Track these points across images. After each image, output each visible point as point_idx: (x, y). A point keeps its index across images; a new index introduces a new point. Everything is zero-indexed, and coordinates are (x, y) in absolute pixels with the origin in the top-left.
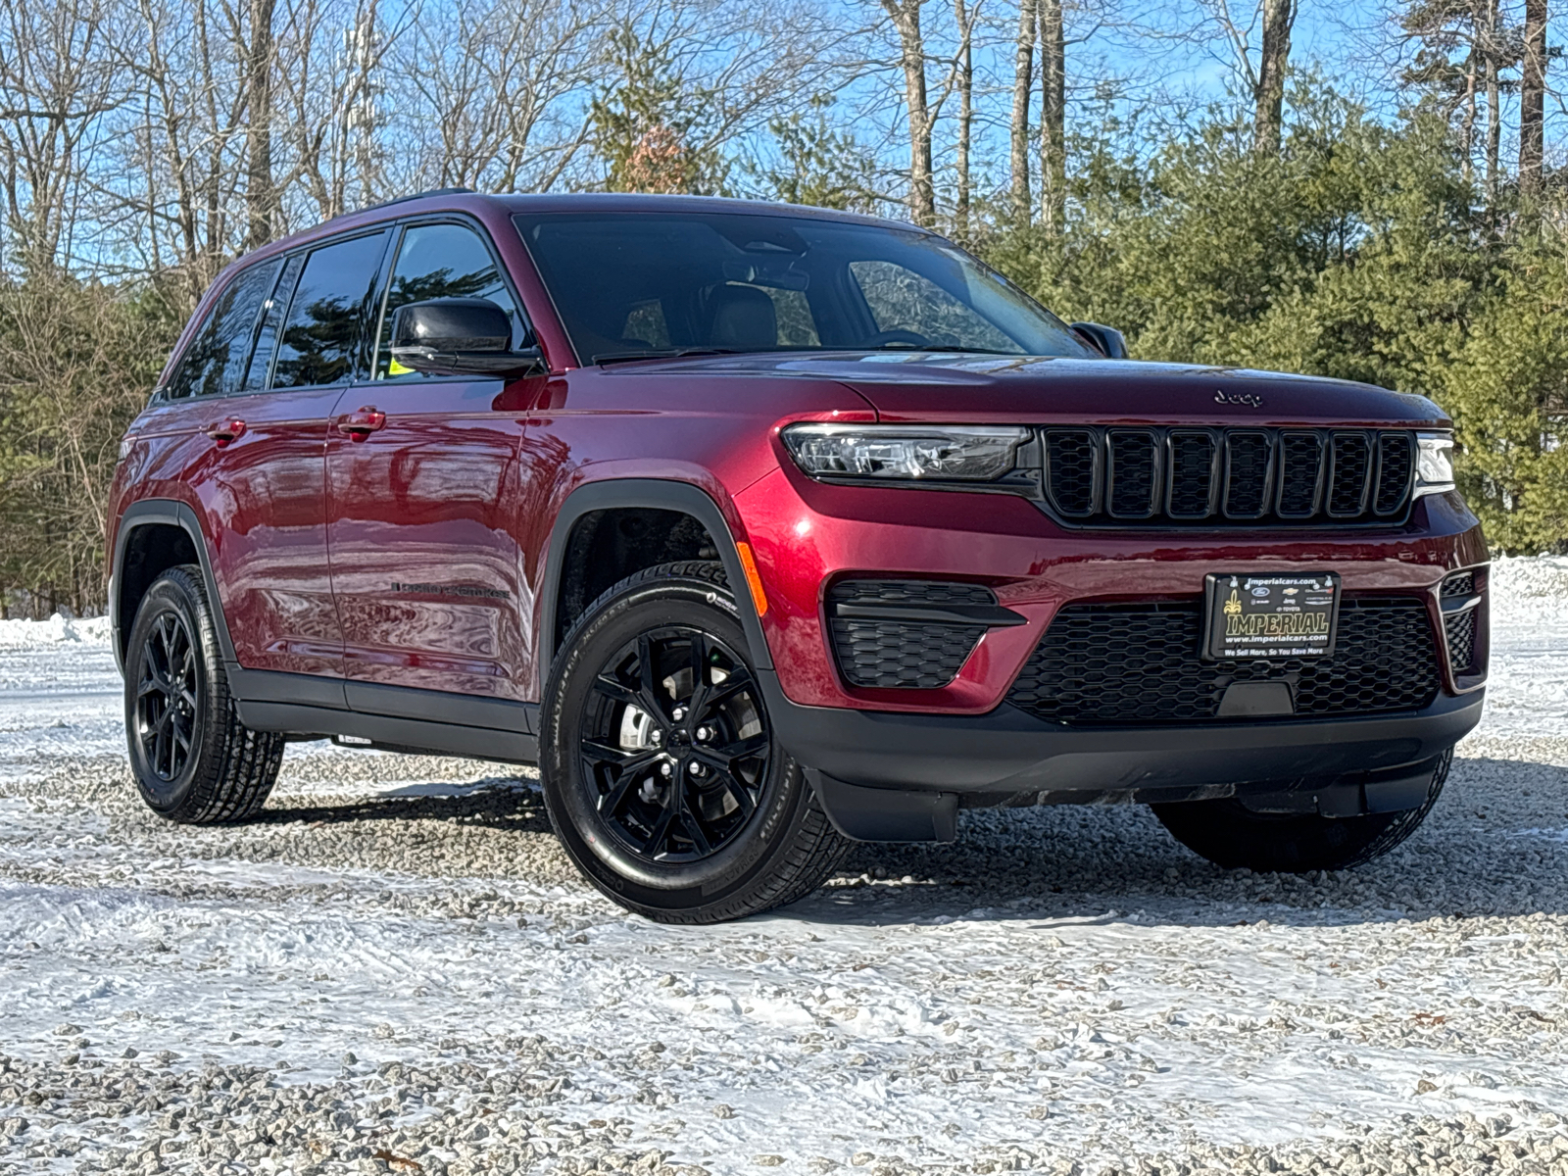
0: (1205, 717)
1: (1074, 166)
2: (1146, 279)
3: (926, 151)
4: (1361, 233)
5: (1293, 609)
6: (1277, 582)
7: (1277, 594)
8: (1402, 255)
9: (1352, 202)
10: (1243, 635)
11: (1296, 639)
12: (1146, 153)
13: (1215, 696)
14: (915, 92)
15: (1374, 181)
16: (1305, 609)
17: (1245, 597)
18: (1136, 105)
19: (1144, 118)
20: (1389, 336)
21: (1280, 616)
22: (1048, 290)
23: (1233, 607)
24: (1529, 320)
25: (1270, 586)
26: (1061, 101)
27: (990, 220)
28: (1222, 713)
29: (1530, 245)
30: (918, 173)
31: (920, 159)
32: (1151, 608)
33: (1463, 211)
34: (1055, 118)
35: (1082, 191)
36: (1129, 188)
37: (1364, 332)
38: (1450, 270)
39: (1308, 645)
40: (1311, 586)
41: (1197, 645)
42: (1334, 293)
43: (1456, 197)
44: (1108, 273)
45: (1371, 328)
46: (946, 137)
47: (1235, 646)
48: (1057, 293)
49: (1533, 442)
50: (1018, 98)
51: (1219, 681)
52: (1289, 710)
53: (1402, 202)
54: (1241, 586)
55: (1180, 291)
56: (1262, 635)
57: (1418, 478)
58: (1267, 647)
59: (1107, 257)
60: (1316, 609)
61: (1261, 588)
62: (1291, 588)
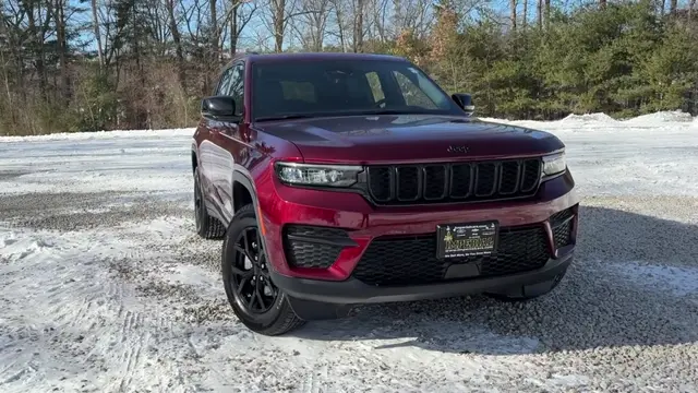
0: (438, 279)
1: (552, 15)
2: (568, 43)
3: (514, 12)
4: (626, 28)
5: (476, 237)
6: (468, 227)
7: (469, 233)
8: (636, 34)
9: (624, 21)
10: (453, 249)
11: (478, 249)
12: (569, 11)
13: (444, 271)
15: (629, 16)
16: (482, 237)
17: (454, 235)
20: (631, 55)
21: (471, 241)
22: (543, 46)
23: (448, 238)
24: (669, 50)
25: (466, 229)
27: (529, 29)
28: (447, 277)
29: (671, 31)
30: (512, 18)
31: (513, 14)
32: (414, 239)
33: (654, 23)
35: (552, 20)
36: (565, 19)
37: (624, 55)
38: (648, 38)
39: (484, 250)
40: (485, 228)
41: (434, 252)
42: (617, 45)
43: (651, 19)
44: (558, 42)
45: (627, 54)
46: (520, 9)
47: (449, 253)
48: (545, 46)
49: (669, 82)
51: (445, 265)
52: (478, 274)
53: (636, 20)
54: (451, 230)
55: (577, 45)
56: (462, 248)
57: (543, 174)
58: (464, 253)
59: (558, 37)
60: (487, 236)
61: (461, 230)
62: (475, 229)
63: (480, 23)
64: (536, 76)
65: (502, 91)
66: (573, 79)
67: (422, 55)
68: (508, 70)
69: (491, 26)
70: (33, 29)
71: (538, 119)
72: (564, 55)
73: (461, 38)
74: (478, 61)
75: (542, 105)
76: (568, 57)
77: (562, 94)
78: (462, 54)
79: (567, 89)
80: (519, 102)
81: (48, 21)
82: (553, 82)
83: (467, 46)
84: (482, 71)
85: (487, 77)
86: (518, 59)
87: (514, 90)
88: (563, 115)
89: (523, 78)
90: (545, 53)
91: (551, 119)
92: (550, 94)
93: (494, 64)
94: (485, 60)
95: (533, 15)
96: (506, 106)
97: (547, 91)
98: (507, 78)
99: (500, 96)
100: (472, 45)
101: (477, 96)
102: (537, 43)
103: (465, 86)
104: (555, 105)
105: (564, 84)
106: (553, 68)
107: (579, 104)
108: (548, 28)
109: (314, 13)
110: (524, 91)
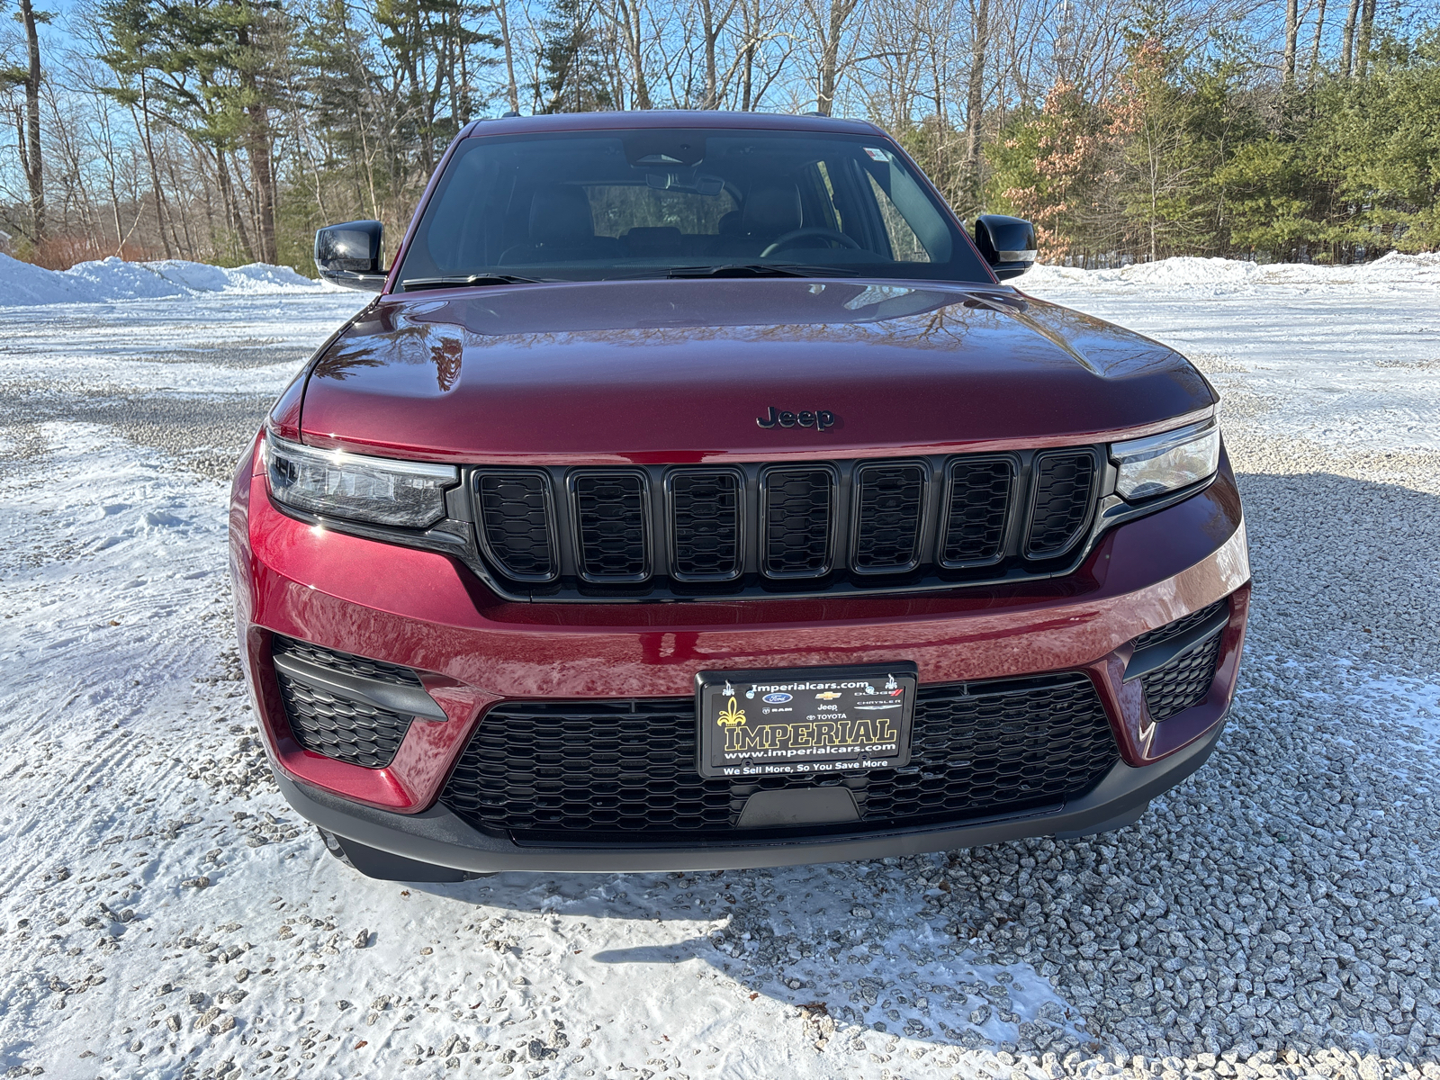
1: (1374, 46)
2: (1403, 103)
3: (1294, 41)
5: (834, 716)
6: (802, 687)
7: (805, 701)
10: (755, 750)
11: (843, 750)
12: (1415, 34)
13: (735, 804)
14: (1291, 10)
16: (856, 715)
17: (753, 711)
18: (1414, 9)
19: (1416, 17)
21: (813, 726)
22: (1347, 111)
23: (732, 719)
25: (792, 692)
26: (1373, 9)
27: (1321, 75)
28: (745, 824)
30: (1287, 53)
31: (1290, 46)
32: (624, 711)
34: (1368, 20)
35: (1374, 58)
36: (1402, 55)
39: (864, 756)
40: (863, 689)
44: (1380, 101)
46: (1306, 33)
47: (741, 763)
48: (1351, 112)
50: (1352, 11)
51: (735, 792)
52: (855, 817)
54: (740, 696)
55: (1421, 109)
56: (784, 746)
57: (1111, 502)
58: (793, 762)
59: (1383, 92)
60: (873, 715)
61: (777, 695)
62: (828, 693)
63: (1217, 64)
64: (1323, 173)
65: (1249, 203)
66: (1403, 181)
67: (1092, 134)
68: (1264, 161)
69: (1240, 71)
70: (416, 98)
71: (1319, 262)
72: (1392, 130)
73: (1175, 96)
74: (1204, 145)
75: (1331, 233)
76: (1397, 135)
77: (1378, 211)
78: (1172, 130)
79: (1389, 202)
80: (1282, 228)
81: (439, 83)
82: (1362, 186)
83: (1184, 112)
84: (1211, 165)
85: (1221, 176)
86: (1291, 139)
87: (1274, 203)
88: (1374, 253)
89: (1296, 177)
90: (1349, 125)
91: (1349, 262)
92: (1352, 210)
93: (1239, 151)
94: (1220, 142)
95: (1333, 48)
96: (1254, 234)
97: (1346, 206)
98: (1263, 178)
99: (1244, 214)
100: (1197, 110)
101: (1196, 215)
102: (1335, 106)
103: (1172, 194)
104: (1361, 234)
105: (1383, 190)
106: (1363, 158)
107: (1412, 231)
108: (1362, 74)
109: (898, 55)
110: (1297, 205)
